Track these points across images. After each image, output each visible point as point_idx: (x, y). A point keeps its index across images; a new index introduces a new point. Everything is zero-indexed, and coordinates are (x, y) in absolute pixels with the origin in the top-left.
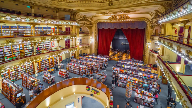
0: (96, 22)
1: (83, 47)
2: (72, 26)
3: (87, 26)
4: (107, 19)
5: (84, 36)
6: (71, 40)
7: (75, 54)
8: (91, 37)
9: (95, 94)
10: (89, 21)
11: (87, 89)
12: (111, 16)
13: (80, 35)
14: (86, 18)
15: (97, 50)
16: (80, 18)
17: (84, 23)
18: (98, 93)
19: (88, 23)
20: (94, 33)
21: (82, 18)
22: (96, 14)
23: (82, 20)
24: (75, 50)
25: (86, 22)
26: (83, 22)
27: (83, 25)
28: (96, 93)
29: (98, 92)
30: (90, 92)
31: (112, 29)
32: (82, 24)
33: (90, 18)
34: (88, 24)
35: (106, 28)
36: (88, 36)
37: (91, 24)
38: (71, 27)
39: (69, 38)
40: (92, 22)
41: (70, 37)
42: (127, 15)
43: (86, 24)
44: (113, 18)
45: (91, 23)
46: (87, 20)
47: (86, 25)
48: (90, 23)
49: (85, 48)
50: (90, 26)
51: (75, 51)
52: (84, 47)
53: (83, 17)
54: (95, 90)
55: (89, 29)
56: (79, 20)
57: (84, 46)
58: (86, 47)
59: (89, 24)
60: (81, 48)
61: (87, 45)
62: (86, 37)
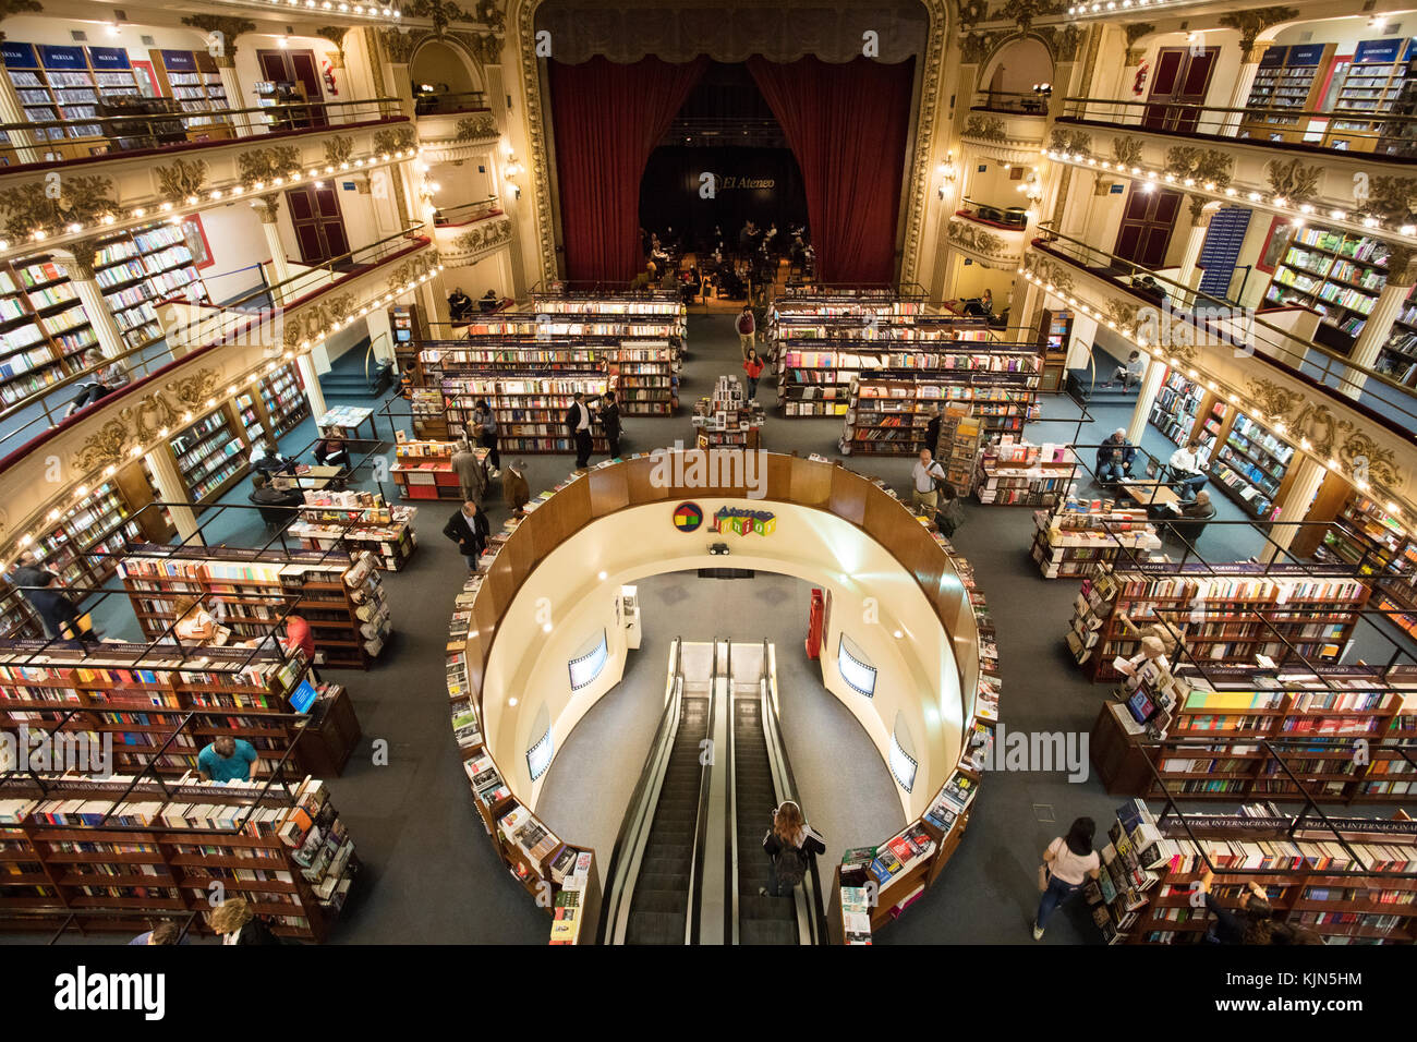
1: (472, 240)
3: (459, 37)
5: (461, 137)
6: (349, 187)
7: (416, 312)
8: (505, 146)
9: (744, 533)
11: (682, 520)
13: (430, 127)
18: (768, 524)
20: (514, 101)
27: (429, 23)
28: (752, 529)
29: (765, 517)
30: (702, 536)
31: (676, 58)
32: (420, 9)
34: (469, 18)
35: (624, 59)
38: (322, 48)
43: (453, 9)
47: (452, 25)
49: (487, 242)
50: (483, 30)
52: (476, 237)
54: (735, 513)
55: (484, 63)
57: (474, 226)
58: (490, 234)
59: (474, 13)
60: (456, 250)
61: (494, 220)
62: (479, 142)
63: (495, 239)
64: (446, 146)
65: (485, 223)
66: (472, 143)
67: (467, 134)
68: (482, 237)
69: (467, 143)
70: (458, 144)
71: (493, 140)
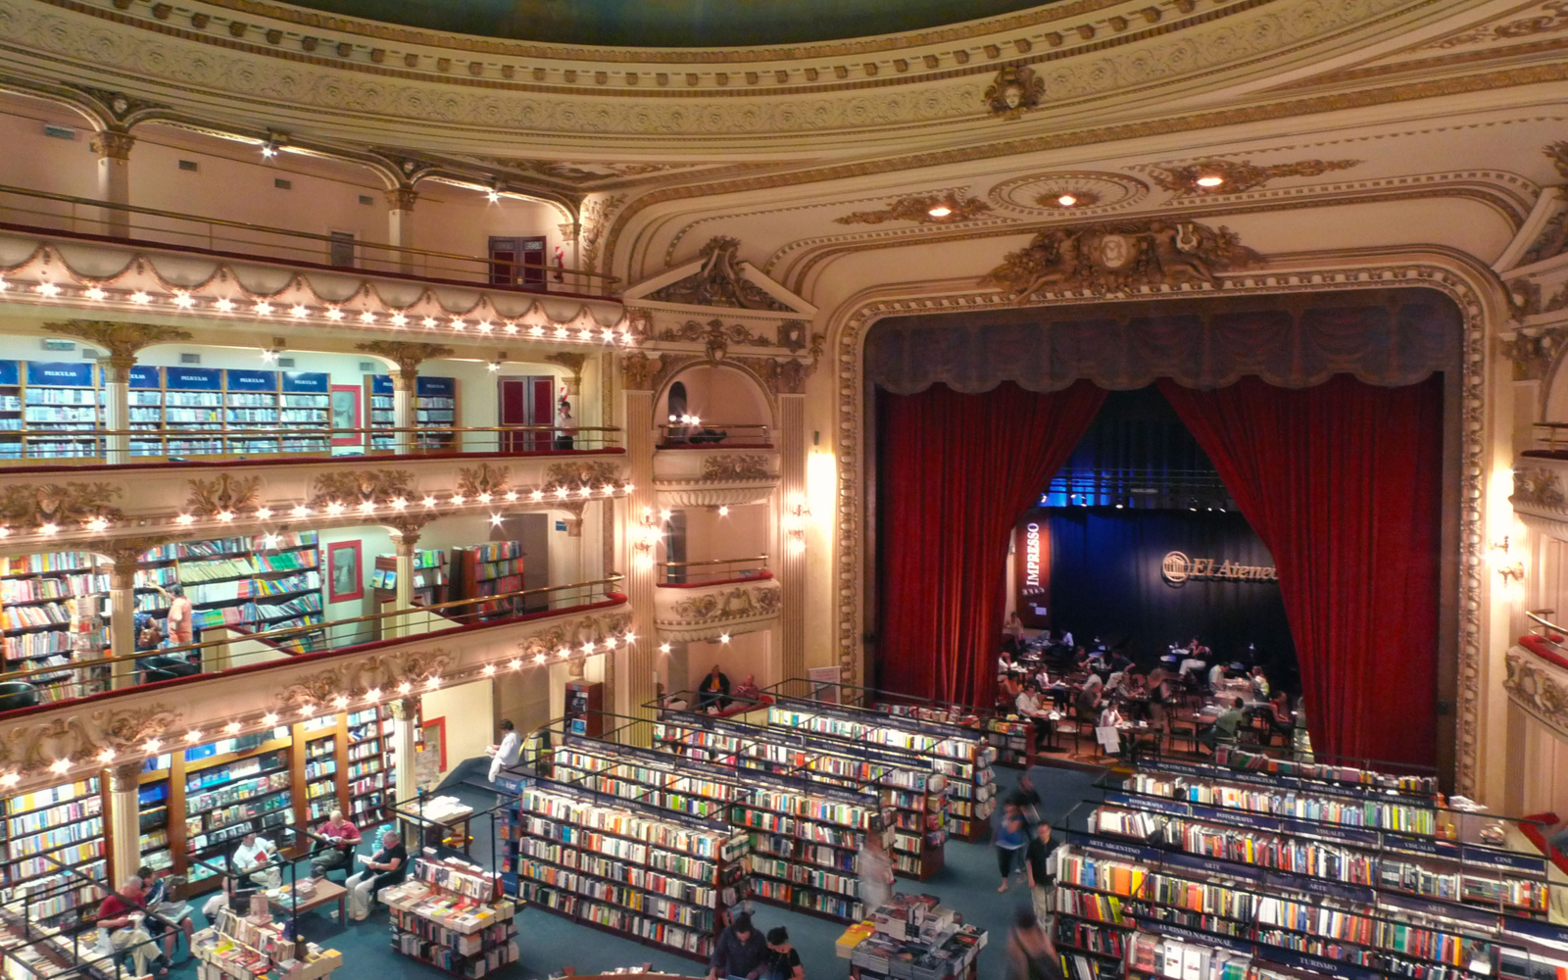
0: (858, 316)
1: (703, 609)
2: (571, 358)
3: (743, 363)
4: (983, 281)
5: (709, 477)
6: (560, 527)
7: (598, 696)
10: (770, 304)
12: (1025, 241)
14: (736, 265)
15: (867, 639)
16: (670, 265)
17: (716, 324)
19: (763, 324)
20: (825, 438)
21: (694, 268)
22: (846, 221)
23: (690, 291)
24: (599, 640)
25: (731, 316)
26: (702, 314)
27: (699, 348)
31: (1045, 386)
32: (690, 330)
33: (779, 270)
34: (763, 342)
35: (974, 386)
36: (764, 475)
37: (791, 334)
38: (560, 375)
39: (537, 496)
40: (805, 311)
41: (542, 481)
42: (1213, 224)
43: (741, 334)
44: (1053, 263)
45: (796, 325)
46: (749, 287)
47: (734, 350)
48: (785, 331)
49: (726, 613)
50: (783, 355)
51: (611, 656)
52: (710, 605)
53: (706, 252)
55: (778, 391)
56: (658, 295)
57: (713, 591)
58: (735, 604)
59: (773, 336)
60: (674, 617)
61: (748, 586)
62: (737, 484)
63: (743, 612)
64: (683, 486)
65: (728, 589)
66: (723, 485)
67: (717, 474)
68: (720, 606)
69: (716, 485)
70: (701, 485)
71: (764, 483)
